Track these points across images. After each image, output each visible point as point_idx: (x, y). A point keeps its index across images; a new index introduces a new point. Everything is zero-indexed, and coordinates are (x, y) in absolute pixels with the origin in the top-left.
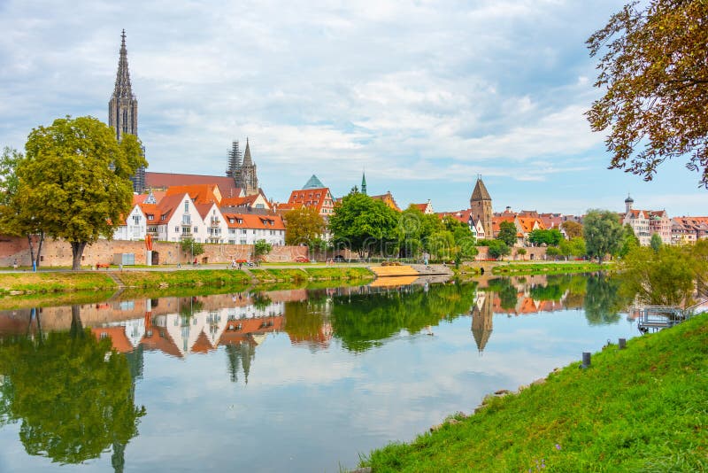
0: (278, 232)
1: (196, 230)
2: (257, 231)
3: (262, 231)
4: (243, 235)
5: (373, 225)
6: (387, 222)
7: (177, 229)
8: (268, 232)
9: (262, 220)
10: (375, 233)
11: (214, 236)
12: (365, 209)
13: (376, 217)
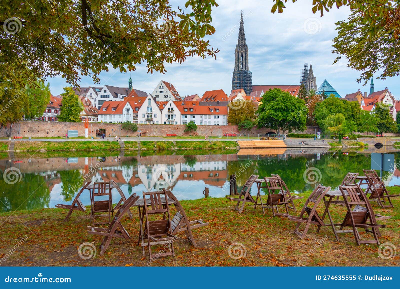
0: (221, 117)
1: (155, 116)
2: (203, 116)
3: (207, 116)
4: (193, 119)
5: (276, 110)
6: (287, 108)
7: (144, 116)
8: (212, 117)
9: (210, 109)
10: (277, 116)
11: (171, 119)
12: (274, 99)
13: (278, 104)
